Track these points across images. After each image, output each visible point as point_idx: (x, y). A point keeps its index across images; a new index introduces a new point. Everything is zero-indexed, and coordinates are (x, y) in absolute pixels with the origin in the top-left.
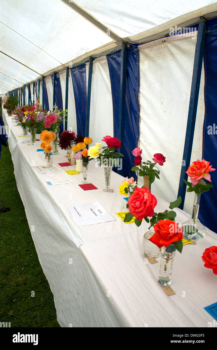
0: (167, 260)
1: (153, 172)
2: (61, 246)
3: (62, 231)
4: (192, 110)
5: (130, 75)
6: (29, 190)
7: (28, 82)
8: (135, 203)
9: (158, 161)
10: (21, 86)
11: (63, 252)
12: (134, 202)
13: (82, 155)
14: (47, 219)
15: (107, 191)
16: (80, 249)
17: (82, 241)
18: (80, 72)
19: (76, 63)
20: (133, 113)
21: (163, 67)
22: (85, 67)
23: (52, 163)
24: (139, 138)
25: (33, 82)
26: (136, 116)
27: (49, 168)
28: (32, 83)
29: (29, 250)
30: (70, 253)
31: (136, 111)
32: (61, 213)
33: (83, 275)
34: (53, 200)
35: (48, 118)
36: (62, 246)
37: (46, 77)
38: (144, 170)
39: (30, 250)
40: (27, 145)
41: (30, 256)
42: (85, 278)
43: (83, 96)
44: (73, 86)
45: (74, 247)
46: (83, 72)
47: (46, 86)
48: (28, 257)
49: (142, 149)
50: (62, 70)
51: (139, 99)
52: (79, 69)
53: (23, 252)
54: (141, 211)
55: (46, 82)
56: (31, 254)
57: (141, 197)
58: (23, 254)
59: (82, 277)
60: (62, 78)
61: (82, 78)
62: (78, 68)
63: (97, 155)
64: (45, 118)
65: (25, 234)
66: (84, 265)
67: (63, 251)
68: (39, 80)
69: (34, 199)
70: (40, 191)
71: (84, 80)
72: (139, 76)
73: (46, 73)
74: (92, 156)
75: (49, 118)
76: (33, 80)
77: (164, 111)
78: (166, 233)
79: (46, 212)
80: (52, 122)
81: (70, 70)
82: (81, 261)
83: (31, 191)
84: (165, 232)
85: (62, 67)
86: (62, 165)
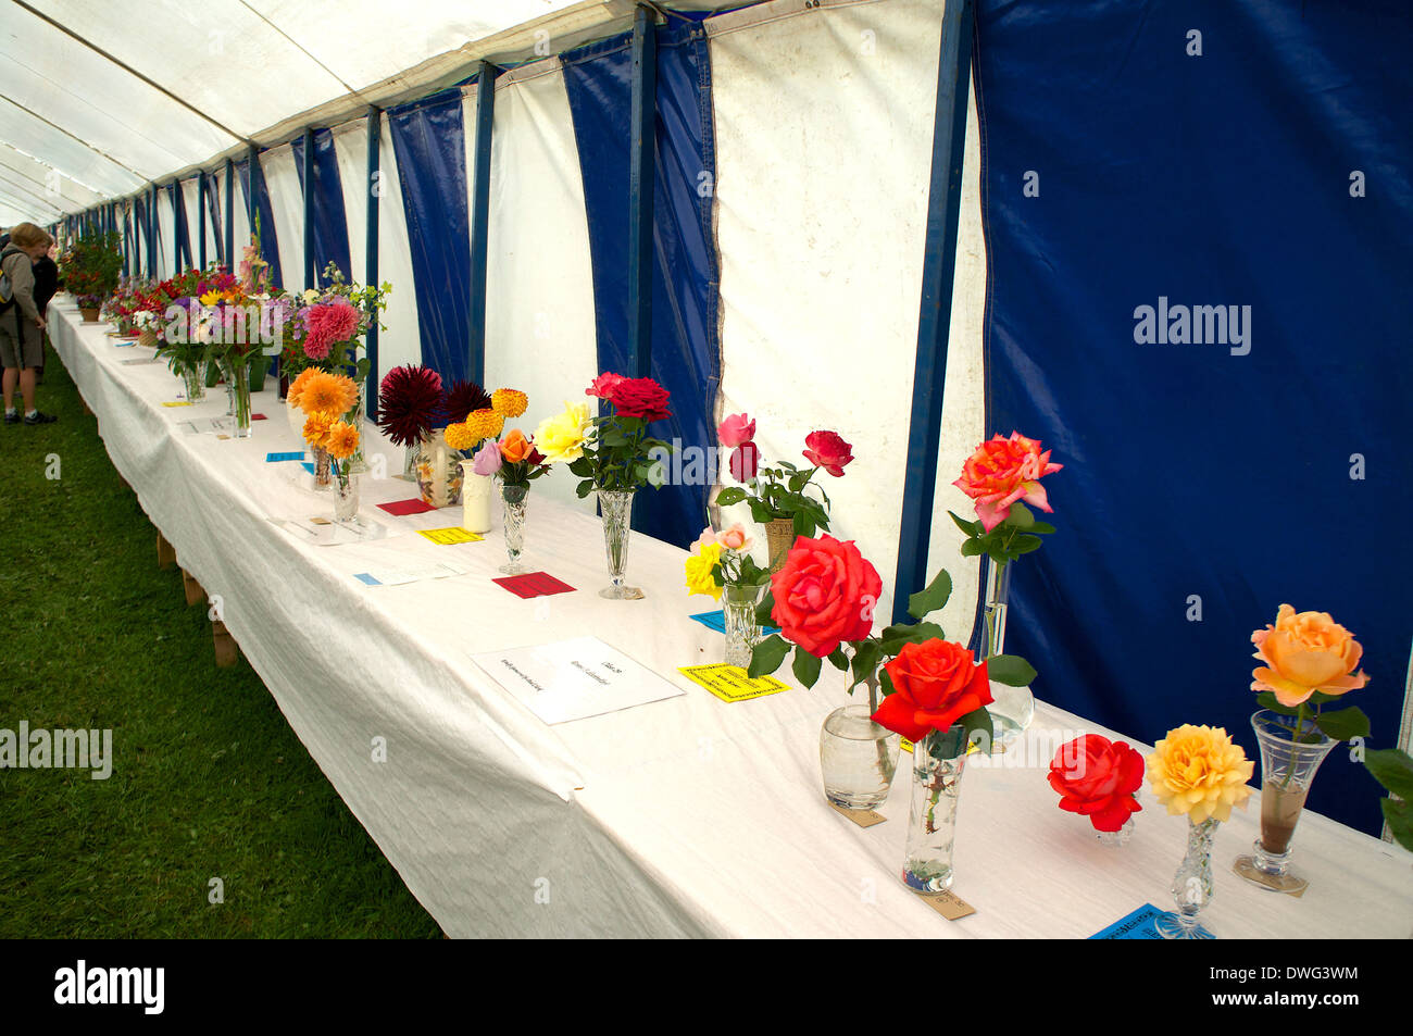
0: (938, 787)
1: (805, 504)
2: (490, 812)
3: (480, 752)
4: (939, 264)
5: (672, 135)
6: (279, 622)
7: (173, 171)
8: (803, 592)
9: (826, 459)
10: (132, 187)
11: (504, 833)
12: (796, 589)
13: (503, 457)
14: (399, 719)
15: (617, 595)
16: (577, 803)
17: (578, 774)
18: (432, 123)
19: (413, 89)
20: (691, 287)
21: (811, 104)
22: (457, 105)
23: (355, 501)
24: (719, 384)
25: (200, 172)
26: (704, 295)
27: (345, 524)
28: (195, 176)
29: (272, 881)
30: (537, 830)
31: (701, 276)
32: (454, 683)
33: (607, 899)
34: (405, 638)
35: (317, 316)
36: (494, 811)
37: (264, 149)
38: (769, 499)
39: (278, 881)
40: (218, 440)
41: (281, 906)
42: (619, 910)
43: (451, 223)
44: (402, 186)
45: (550, 803)
46: (447, 123)
47: (266, 187)
48: (274, 910)
49: (754, 420)
50: (348, 118)
51: (714, 230)
52: (427, 115)
53: (248, 892)
54: (828, 618)
55: (266, 168)
56: (285, 893)
57: (822, 568)
58: (250, 898)
59: (609, 910)
60: (344, 150)
61: (442, 148)
62: (427, 108)
63: (575, 448)
64: (300, 318)
65: (245, 816)
66: (603, 861)
67: (505, 829)
68: (230, 163)
69: (313, 655)
70: (334, 614)
71: (455, 159)
72: (711, 140)
73: (269, 130)
74: (552, 456)
75: (323, 319)
76: (198, 162)
77: (823, 274)
78: (937, 681)
79: (385, 695)
80: (338, 335)
81: (384, 116)
82: (589, 849)
83: (291, 624)
84: (933, 679)
85: (348, 102)
86: (398, 509)
